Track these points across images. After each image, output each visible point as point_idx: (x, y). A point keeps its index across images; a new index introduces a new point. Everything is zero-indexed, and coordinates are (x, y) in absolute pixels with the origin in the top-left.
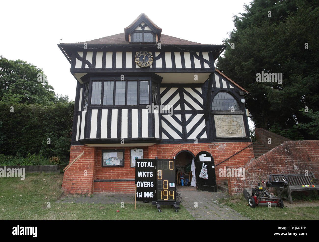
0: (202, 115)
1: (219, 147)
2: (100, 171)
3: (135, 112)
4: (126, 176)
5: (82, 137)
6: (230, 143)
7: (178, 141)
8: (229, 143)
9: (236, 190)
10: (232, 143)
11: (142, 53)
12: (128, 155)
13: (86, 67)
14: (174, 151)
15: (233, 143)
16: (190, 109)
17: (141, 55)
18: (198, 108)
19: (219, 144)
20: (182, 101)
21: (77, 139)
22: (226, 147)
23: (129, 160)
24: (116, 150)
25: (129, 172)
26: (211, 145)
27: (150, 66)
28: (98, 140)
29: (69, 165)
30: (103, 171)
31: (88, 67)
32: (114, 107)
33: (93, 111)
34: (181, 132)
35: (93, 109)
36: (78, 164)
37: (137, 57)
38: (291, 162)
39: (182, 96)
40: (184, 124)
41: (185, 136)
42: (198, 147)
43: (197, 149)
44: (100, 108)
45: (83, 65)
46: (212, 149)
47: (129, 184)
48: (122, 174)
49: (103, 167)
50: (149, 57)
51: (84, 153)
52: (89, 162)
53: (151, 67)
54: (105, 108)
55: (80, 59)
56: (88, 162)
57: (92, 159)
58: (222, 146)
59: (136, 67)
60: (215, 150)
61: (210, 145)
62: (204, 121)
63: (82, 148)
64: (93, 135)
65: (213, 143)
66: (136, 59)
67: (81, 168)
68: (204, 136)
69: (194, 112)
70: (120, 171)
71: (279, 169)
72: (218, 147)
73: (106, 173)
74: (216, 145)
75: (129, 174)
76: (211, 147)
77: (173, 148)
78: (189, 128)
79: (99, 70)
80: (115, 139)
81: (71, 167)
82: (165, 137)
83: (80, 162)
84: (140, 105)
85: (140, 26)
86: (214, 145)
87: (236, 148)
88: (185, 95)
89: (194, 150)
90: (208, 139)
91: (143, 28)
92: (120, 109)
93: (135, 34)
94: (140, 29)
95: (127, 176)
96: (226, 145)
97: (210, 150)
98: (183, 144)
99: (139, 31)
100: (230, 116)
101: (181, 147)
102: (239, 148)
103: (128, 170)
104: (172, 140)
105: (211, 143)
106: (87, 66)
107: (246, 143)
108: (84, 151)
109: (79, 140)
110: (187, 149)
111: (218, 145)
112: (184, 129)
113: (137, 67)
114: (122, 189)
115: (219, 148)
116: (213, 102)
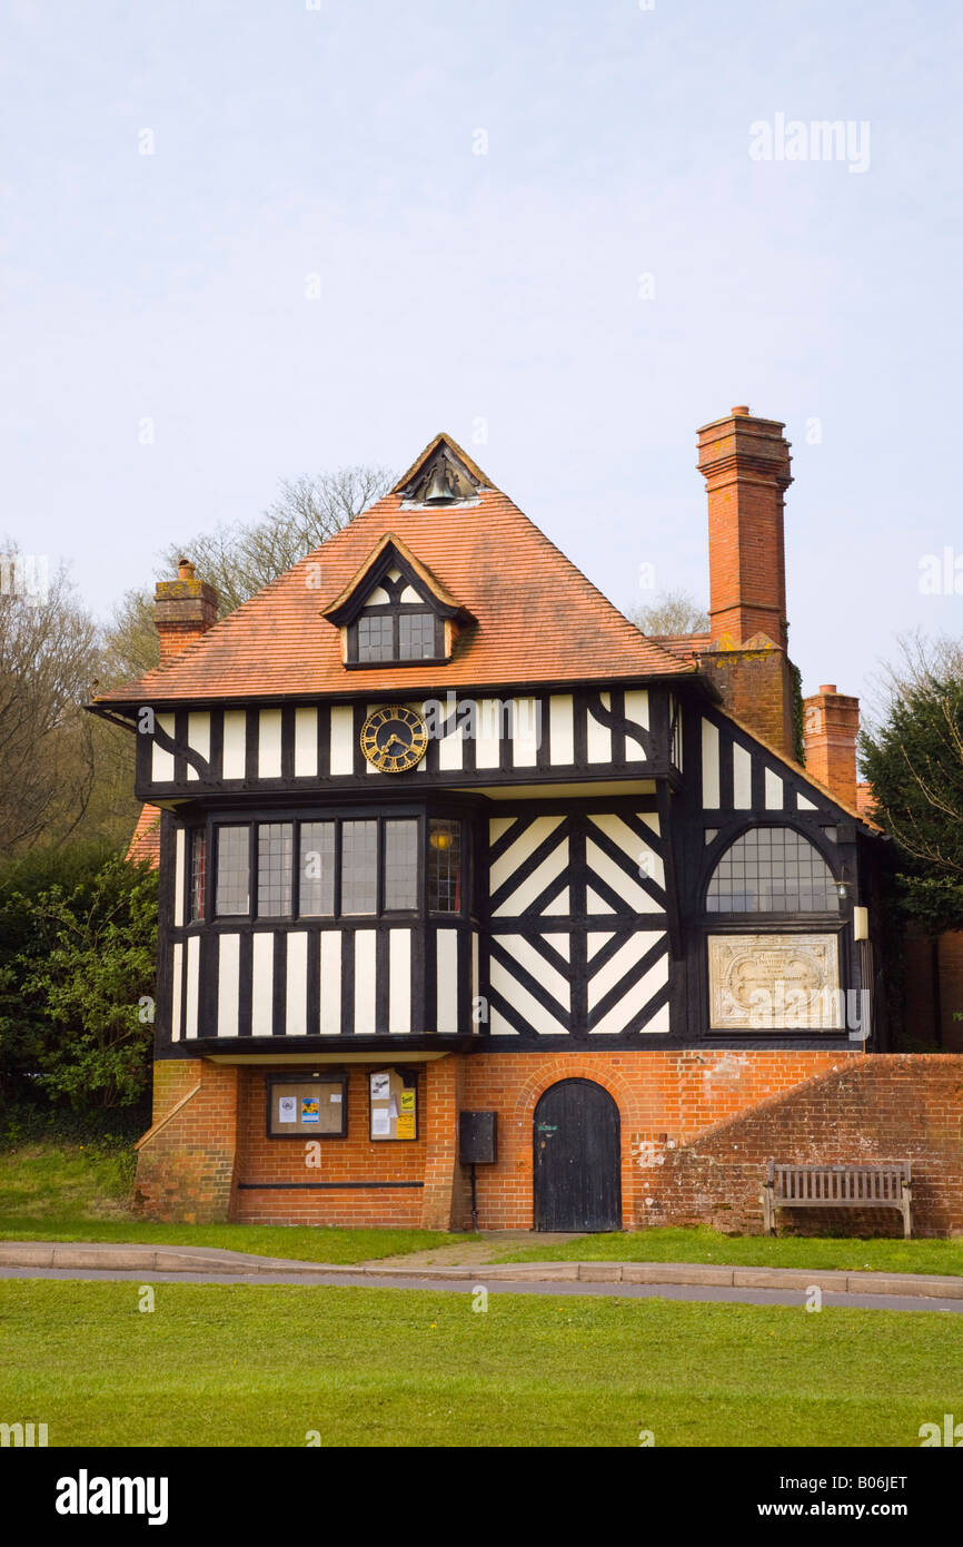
0: (658, 935)
1: (717, 1069)
2: (262, 1154)
3: (366, 940)
4: (355, 1172)
5: (192, 1033)
6: (765, 1055)
7: (551, 1044)
8: (758, 1055)
9: (646, 1206)
10: (772, 1055)
11: (388, 715)
12: (360, 1093)
13: (189, 778)
14: (532, 1080)
15: (779, 1055)
16: (610, 911)
17: (385, 720)
18: (644, 904)
19: (719, 1055)
20: (578, 877)
21: (176, 1037)
22: (748, 1068)
23: (364, 1112)
24: (317, 1075)
25: (365, 1158)
26: (683, 1062)
27: (416, 766)
28: (245, 1043)
29: (150, 1133)
30: (272, 1153)
31: (198, 778)
32: (296, 923)
33: (223, 938)
34: (567, 1006)
35: (225, 932)
36: (184, 1128)
37: (370, 733)
38: (850, 1126)
39: (578, 853)
40: (579, 971)
41: (579, 1019)
42: (631, 1069)
43: (626, 1076)
44: (247, 928)
45: (180, 770)
46: (687, 1075)
47: (357, 1200)
48: (342, 1165)
49: (272, 1137)
50: (411, 727)
51: (202, 1088)
52: (222, 1120)
53: (422, 767)
54: (265, 926)
55: (166, 744)
56: (215, 1121)
57: (227, 1108)
58: (728, 1064)
59: (368, 772)
60: (697, 1082)
61: (679, 1059)
62: (664, 960)
63: (196, 1070)
64: (228, 1026)
65: (692, 1052)
66: (365, 740)
67: (191, 1141)
68: (660, 1023)
69: (625, 922)
70: (334, 1152)
71: (802, 1148)
72: (710, 1069)
73: (282, 1160)
74: (702, 1061)
75: (363, 1165)
76: (681, 1069)
77: (531, 1070)
78: (597, 989)
79: (235, 789)
80: (298, 1039)
81: (159, 1136)
82: (501, 1027)
83: (189, 1121)
84: (387, 912)
85: (386, 584)
86: (696, 1061)
87: (788, 1075)
88: (591, 847)
89: (612, 1077)
90: (673, 1037)
91: (395, 591)
92: (315, 929)
93: (364, 623)
94: (382, 598)
95: (359, 1172)
96: (747, 1063)
97: (677, 1082)
98: (571, 1055)
99: (382, 610)
100: (779, 938)
101: (561, 1067)
102: (801, 1075)
103: (360, 1152)
104: (527, 1039)
105: (684, 1052)
106: (193, 774)
107: (836, 1055)
108: (202, 1081)
109: (184, 1043)
110: (584, 1074)
111: (714, 1062)
112: (579, 994)
113: (371, 769)
114: (332, 1214)
115: (714, 1074)
116: (715, 875)
